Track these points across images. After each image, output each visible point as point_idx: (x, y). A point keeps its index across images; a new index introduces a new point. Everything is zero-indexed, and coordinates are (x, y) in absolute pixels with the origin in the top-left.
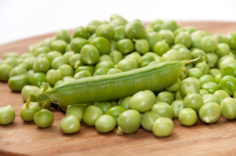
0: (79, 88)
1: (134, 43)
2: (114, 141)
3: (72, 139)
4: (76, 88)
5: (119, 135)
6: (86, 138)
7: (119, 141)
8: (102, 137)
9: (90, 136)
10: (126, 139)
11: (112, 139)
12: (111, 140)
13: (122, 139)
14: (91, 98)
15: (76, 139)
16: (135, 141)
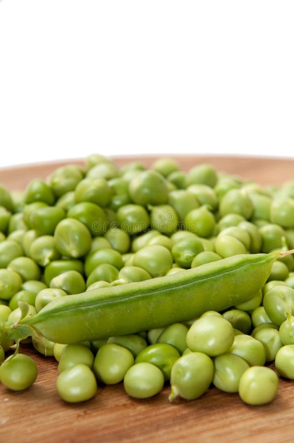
0: (87, 311)
1: (149, 212)
2: (168, 415)
3: (85, 413)
4: (83, 312)
5: (174, 403)
6: (112, 410)
7: (178, 414)
8: (141, 408)
9: (117, 406)
10: (191, 410)
11: (163, 411)
12: (163, 414)
13: (185, 412)
14: (108, 330)
15: (95, 414)
16: (210, 415)
